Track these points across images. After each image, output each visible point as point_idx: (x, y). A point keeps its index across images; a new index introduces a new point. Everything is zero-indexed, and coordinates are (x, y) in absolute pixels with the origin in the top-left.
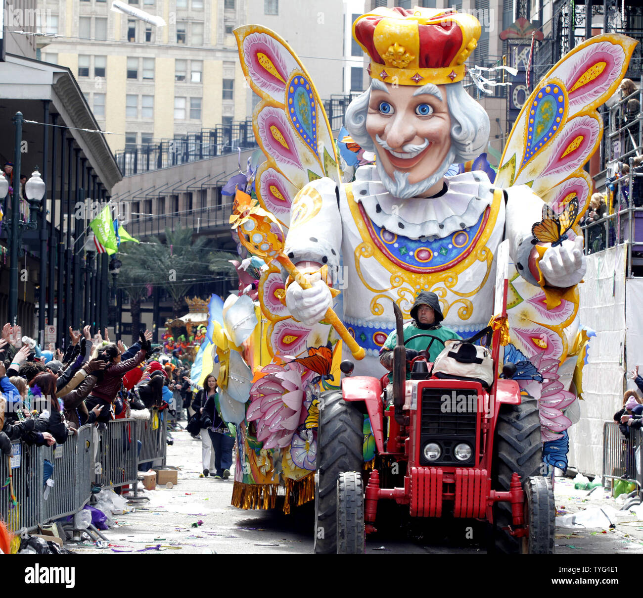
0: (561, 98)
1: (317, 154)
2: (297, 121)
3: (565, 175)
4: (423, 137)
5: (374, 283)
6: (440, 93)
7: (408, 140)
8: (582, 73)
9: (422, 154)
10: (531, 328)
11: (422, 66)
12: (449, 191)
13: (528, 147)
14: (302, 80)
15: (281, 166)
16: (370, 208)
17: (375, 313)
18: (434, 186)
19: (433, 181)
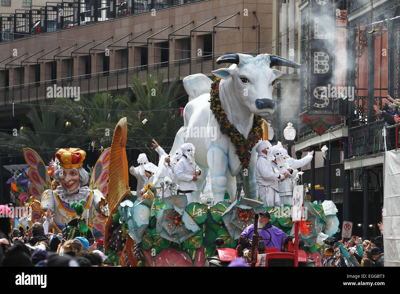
0: (101, 165)
1: (46, 182)
2: (40, 173)
3: (103, 184)
4: (73, 180)
5: (62, 215)
6: (77, 170)
7: (70, 181)
8: (105, 158)
9: (73, 184)
10: (98, 223)
11: (72, 164)
12: (80, 192)
13: (95, 178)
14: (41, 163)
15: (36, 184)
16: (61, 197)
17: (63, 222)
18: (76, 191)
19: (76, 190)
